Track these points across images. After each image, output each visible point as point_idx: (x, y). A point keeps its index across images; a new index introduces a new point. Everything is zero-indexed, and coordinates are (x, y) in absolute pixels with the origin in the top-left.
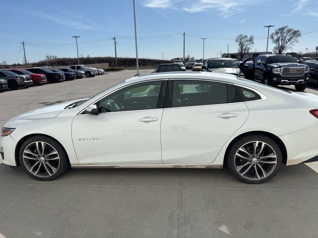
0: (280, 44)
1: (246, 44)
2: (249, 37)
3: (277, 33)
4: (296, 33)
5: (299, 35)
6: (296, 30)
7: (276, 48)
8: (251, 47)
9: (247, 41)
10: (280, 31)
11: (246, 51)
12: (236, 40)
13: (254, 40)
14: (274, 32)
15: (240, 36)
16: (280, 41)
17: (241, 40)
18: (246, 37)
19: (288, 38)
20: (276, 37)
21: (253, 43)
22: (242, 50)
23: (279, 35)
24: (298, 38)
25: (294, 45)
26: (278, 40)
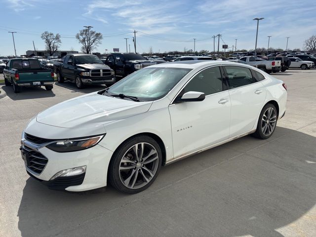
0: (87, 44)
1: (53, 41)
2: (55, 35)
3: (82, 34)
4: (98, 36)
5: (101, 38)
6: (98, 33)
7: (83, 48)
8: (59, 45)
9: (54, 39)
10: (84, 33)
11: (55, 50)
12: (42, 37)
13: (60, 39)
14: (79, 33)
15: (46, 33)
16: (86, 42)
17: (47, 37)
18: (52, 34)
19: (92, 39)
20: (81, 38)
21: (60, 41)
22: (50, 48)
23: (84, 36)
24: (101, 40)
25: (98, 46)
26: (84, 41)
